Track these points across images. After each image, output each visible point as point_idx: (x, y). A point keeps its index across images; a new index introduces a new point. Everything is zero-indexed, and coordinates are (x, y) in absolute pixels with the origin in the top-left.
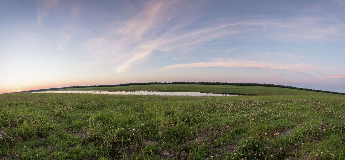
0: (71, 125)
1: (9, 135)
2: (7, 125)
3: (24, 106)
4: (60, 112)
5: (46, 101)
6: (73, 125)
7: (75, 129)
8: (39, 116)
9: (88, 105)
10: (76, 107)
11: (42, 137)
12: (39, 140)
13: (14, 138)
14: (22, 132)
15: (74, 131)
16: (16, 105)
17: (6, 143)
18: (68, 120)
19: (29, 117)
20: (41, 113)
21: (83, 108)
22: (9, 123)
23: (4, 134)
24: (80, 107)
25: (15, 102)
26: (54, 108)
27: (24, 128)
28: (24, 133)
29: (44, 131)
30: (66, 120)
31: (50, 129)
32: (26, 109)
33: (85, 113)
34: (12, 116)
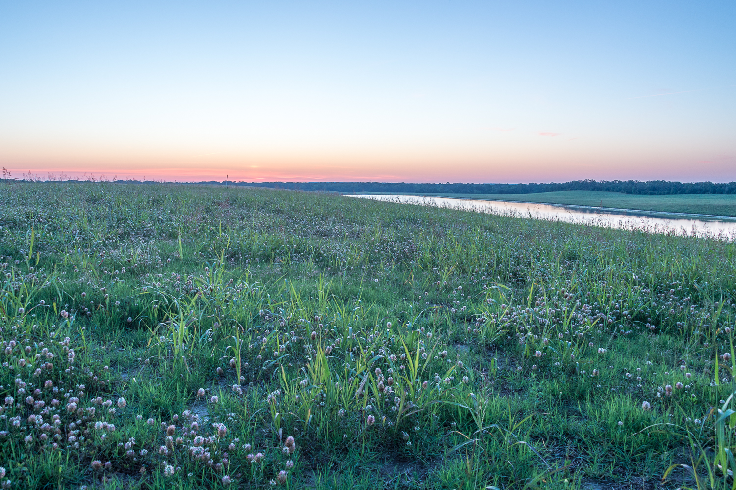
0: (574, 424)
1: (235, 430)
2: (222, 376)
3: (310, 264)
4: (511, 328)
5: (428, 255)
6: (594, 427)
7: (606, 460)
8: (392, 336)
9: (705, 315)
10: (619, 317)
11: (403, 460)
12: (383, 474)
13: (259, 447)
14: (303, 415)
15: (593, 469)
16: (266, 258)
17: (226, 477)
18: (558, 385)
19: (340, 331)
20: (403, 318)
21: (670, 332)
22: (236, 360)
23: (213, 428)
24: (641, 318)
25: (258, 241)
26: (476, 301)
27: (316, 391)
28: (315, 423)
29: (417, 428)
30: (546, 385)
31: (448, 417)
32: (323, 286)
33: (680, 363)
34: (250, 318)
